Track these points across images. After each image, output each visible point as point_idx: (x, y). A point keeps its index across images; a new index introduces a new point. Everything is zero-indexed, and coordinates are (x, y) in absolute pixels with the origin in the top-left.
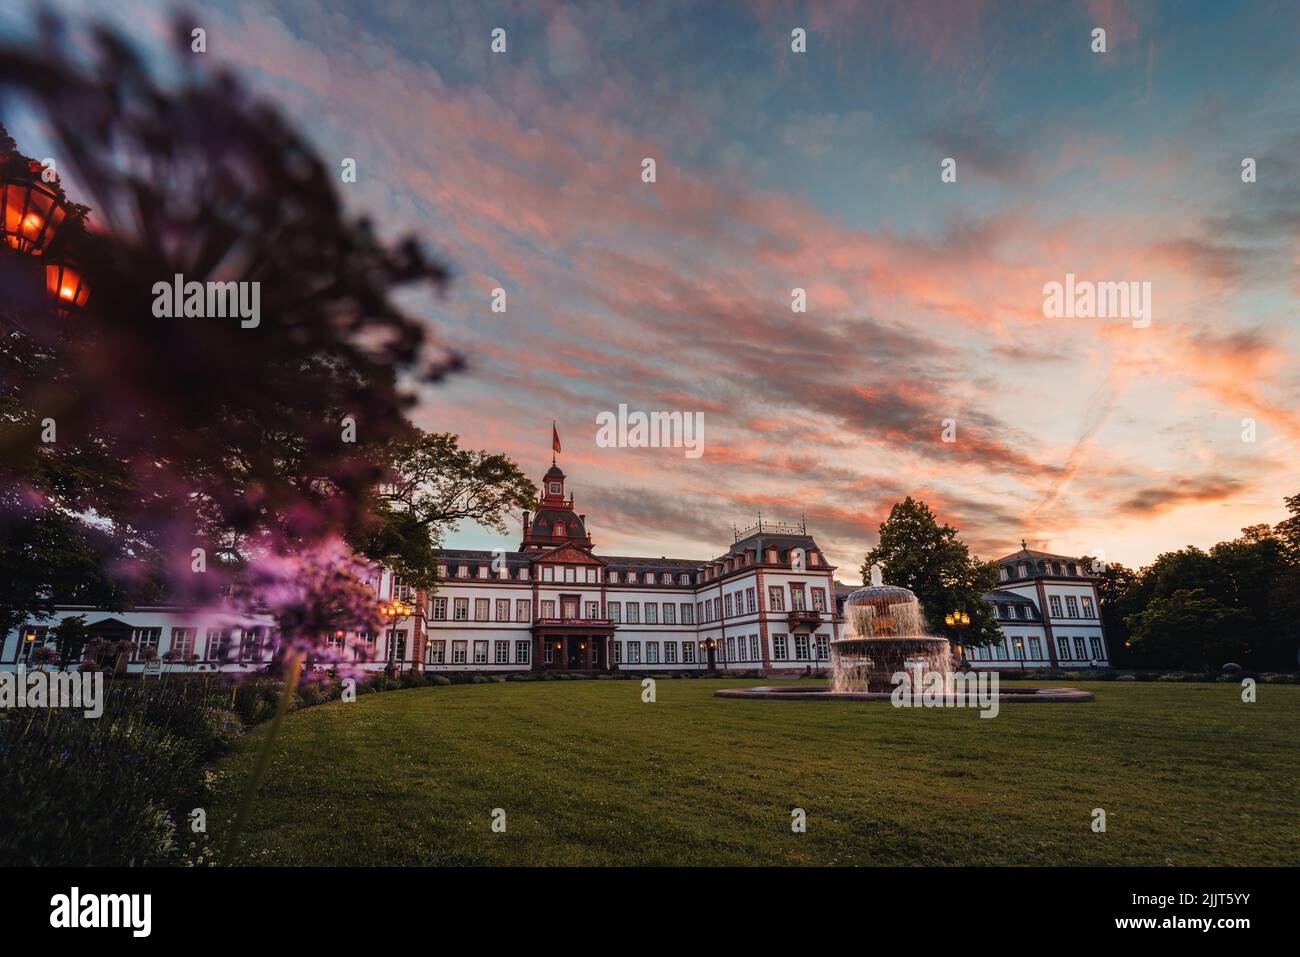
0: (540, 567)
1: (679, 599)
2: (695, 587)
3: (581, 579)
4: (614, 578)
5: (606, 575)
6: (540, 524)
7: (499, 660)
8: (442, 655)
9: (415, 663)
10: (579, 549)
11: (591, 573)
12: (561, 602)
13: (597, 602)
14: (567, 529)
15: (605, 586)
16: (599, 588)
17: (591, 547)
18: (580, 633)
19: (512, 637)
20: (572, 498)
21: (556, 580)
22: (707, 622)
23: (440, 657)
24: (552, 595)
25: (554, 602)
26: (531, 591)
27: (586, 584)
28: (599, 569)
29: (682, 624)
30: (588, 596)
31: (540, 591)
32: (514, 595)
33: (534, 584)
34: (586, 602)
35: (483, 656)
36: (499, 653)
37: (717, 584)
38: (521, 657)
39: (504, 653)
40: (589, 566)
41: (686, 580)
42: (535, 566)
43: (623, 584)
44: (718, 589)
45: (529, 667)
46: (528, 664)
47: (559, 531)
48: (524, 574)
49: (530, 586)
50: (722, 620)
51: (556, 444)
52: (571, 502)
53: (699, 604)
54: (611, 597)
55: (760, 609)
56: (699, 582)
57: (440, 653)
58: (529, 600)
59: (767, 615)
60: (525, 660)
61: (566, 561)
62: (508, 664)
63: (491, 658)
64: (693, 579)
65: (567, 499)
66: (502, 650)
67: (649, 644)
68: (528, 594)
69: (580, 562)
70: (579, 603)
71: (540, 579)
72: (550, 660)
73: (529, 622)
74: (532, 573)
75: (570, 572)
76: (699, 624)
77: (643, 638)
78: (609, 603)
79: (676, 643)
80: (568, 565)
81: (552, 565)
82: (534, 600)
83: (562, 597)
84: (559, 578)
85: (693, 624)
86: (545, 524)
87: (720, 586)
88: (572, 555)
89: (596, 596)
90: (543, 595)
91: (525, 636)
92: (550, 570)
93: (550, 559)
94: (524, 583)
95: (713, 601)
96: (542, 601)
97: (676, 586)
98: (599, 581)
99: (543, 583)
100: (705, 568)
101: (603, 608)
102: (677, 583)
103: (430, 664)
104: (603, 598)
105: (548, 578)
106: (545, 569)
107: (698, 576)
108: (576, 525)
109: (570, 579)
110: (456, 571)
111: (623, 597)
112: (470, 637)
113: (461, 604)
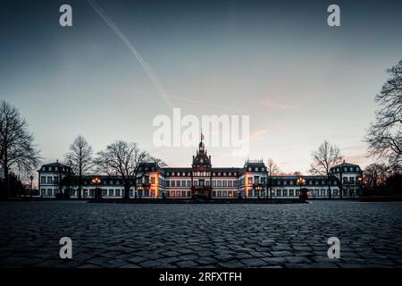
0: (193, 172)
1: (233, 180)
2: (238, 176)
3: (205, 175)
4: (214, 174)
5: (212, 174)
6: (196, 159)
7: (183, 196)
8: (169, 195)
9: (158, 196)
11: (208, 173)
14: (204, 160)
15: (212, 176)
16: (210, 177)
17: (211, 165)
19: (187, 190)
24: (197, 179)
25: (197, 181)
26: (191, 178)
28: (210, 172)
29: (234, 186)
30: (206, 180)
31: (193, 179)
32: (187, 180)
33: (192, 176)
36: (183, 194)
38: (189, 195)
40: (207, 171)
41: (235, 174)
43: (217, 176)
45: (191, 198)
47: (202, 161)
48: (189, 174)
54: (213, 179)
55: (245, 183)
56: (239, 174)
58: (191, 181)
59: (247, 185)
62: (185, 197)
63: (181, 195)
64: (237, 174)
65: (205, 151)
67: (224, 192)
69: (204, 170)
70: (204, 181)
73: (191, 186)
74: (191, 174)
75: (202, 173)
77: (222, 190)
78: (212, 181)
79: (232, 191)
80: (201, 171)
81: (197, 172)
83: (200, 180)
84: (199, 175)
85: (237, 186)
86: (198, 159)
88: (202, 169)
89: (209, 180)
91: (190, 190)
93: (196, 169)
94: (189, 176)
96: (194, 181)
97: (232, 176)
98: (210, 175)
99: (194, 176)
101: (211, 183)
105: (196, 175)
106: (195, 173)
107: (239, 172)
108: (207, 160)
109: (202, 175)
110: (171, 174)
111: (217, 180)
112: (176, 190)
113: (173, 182)
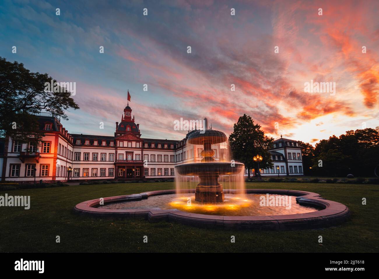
0: (118, 142)
1: (170, 153)
2: (175, 150)
3: (134, 146)
4: (146, 146)
5: (143, 145)
6: (121, 126)
7: (102, 175)
8: (79, 174)
9: (54, 177)
10: (135, 135)
11: (138, 144)
12: (126, 154)
13: (140, 154)
14: (131, 129)
15: (143, 149)
16: (141, 149)
17: (140, 135)
18: (132, 165)
19: (107, 167)
20: (134, 117)
21: (124, 146)
22: (179, 162)
23: (78, 174)
24: (123, 152)
25: (123, 154)
26: (115, 150)
27: (136, 148)
28: (141, 143)
29: (171, 162)
30: (136, 152)
31: (118, 150)
32: (108, 151)
33: (116, 147)
34: (136, 154)
35: (96, 174)
36: (102, 173)
37: (182, 148)
38: (110, 174)
39: (104, 173)
40: (137, 141)
41: (172, 147)
42: (116, 141)
43: (150, 148)
44: (182, 150)
45: (114, 178)
46: (113, 176)
47: (128, 129)
48: (112, 144)
49: (114, 148)
50: (183, 160)
51: (129, 98)
52: (134, 119)
53: (177, 155)
54: (145, 152)
55: (194, 156)
56: (177, 147)
57: (78, 173)
58: (114, 154)
59: (197, 158)
60: (112, 175)
61: (128, 139)
62: (105, 177)
63: (99, 175)
64: (175, 147)
65: (132, 118)
66: (103, 172)
67: (158, 169)
68: (113, 151)
69: (133, 140)
70: (133, 155)
71: (118, 146)
72: (122, 175)
73: (114, 161)
74: (115, 143)
75: (130, 144)
76: (176, 162)
77: (157, 167)
78: (144, 155)
79: (168, 168)
80: (129, 141)
81: (123, 141)
82: (116, 153)
83: (127, 153)
84: (125, 145)
85: (174, 162)
86: (123, 126)
87: (183, 149)
88: (130, 137)
89: (139, 152)
90: (119, 152)
91: (112, 166)
92: (122, 142)
93: (122, 139)
94: (112, 147)
95: (180, 154)
96: (119, 154)
97: (169, 149)
98: (141, 147)
99: (119, 147)
100: (179, 143)
101: (142, 157)
102: (169, 148)
103: (74, 177)
104: (142, 153)
105: (121, 145)
106: (120, 142)
107: (177, 146)
108: (135, 128)
109: (130, 146)
110: (85, 142)
111: (149, 153)
112: (90, 167)
113: (87, 155)
